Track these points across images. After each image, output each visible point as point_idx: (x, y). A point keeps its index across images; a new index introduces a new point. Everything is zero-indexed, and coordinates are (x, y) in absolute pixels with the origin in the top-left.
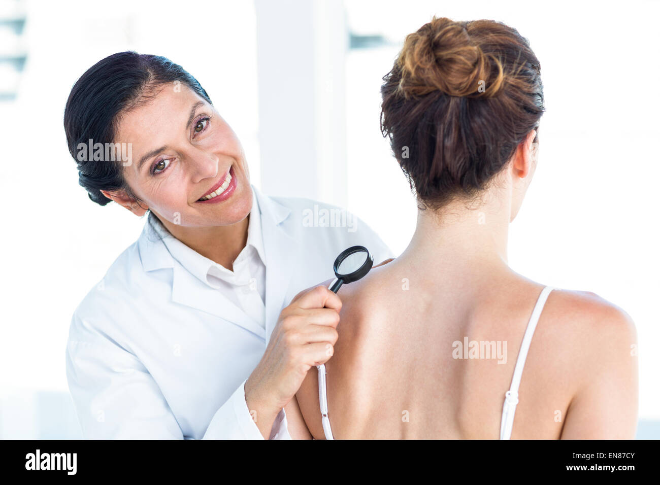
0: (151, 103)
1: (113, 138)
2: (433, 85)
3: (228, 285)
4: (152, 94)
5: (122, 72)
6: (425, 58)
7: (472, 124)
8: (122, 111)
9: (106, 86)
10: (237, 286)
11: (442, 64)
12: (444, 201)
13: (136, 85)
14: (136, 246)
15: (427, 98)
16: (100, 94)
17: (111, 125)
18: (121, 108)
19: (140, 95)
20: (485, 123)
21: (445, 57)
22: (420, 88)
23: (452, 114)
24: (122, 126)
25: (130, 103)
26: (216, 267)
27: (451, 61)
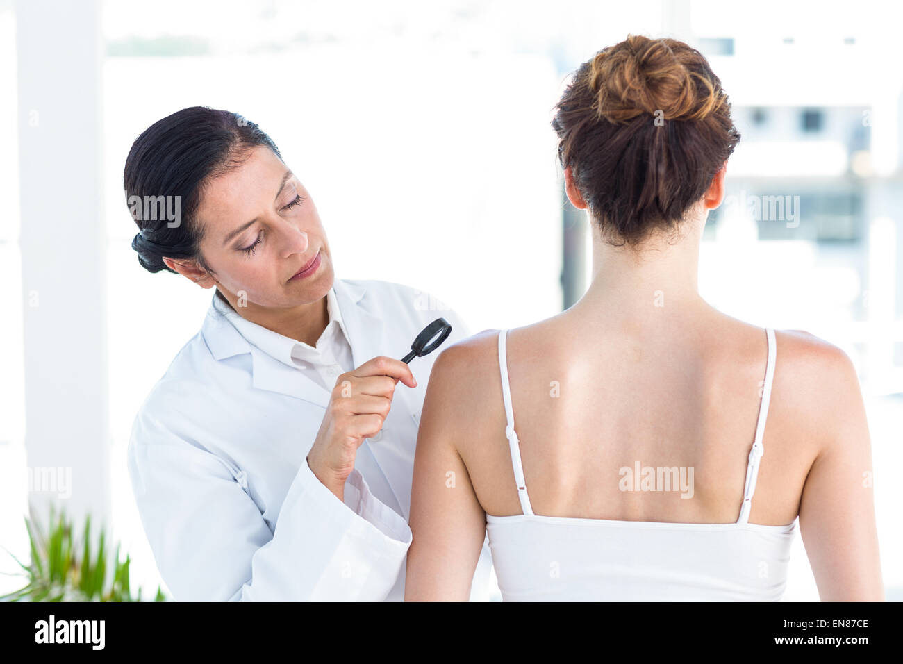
0: (240, 169)
1: (197, 205)
2: (642, 107)
3: (310, 366)
4: (241, 159)
5: (206, 132)
6: (637, 79)
7: (685, 149)
8: (209, 177)
9: (191, 147)
10: (323, 366)
11: (653, 85)
12: (641, 236)
13: (224, 148)
14: (200, 336)
15: (635, 122)
16: (183, 156)
17: (197, 192)
18: (207, 173)
19: (229, 159)
20: (697, 146)
21: (658, 77)
22: (628, 111)
23: (660, 140)
24: (209, 193)
25: (218, 168)
26: (300, 346)
27: (663, 80)
